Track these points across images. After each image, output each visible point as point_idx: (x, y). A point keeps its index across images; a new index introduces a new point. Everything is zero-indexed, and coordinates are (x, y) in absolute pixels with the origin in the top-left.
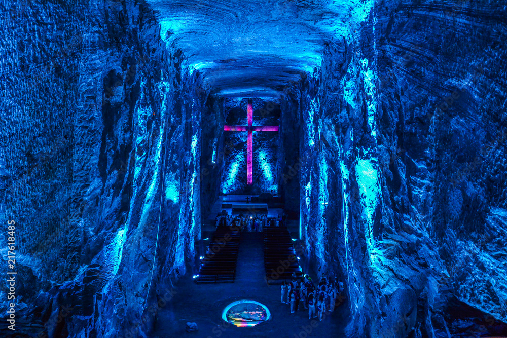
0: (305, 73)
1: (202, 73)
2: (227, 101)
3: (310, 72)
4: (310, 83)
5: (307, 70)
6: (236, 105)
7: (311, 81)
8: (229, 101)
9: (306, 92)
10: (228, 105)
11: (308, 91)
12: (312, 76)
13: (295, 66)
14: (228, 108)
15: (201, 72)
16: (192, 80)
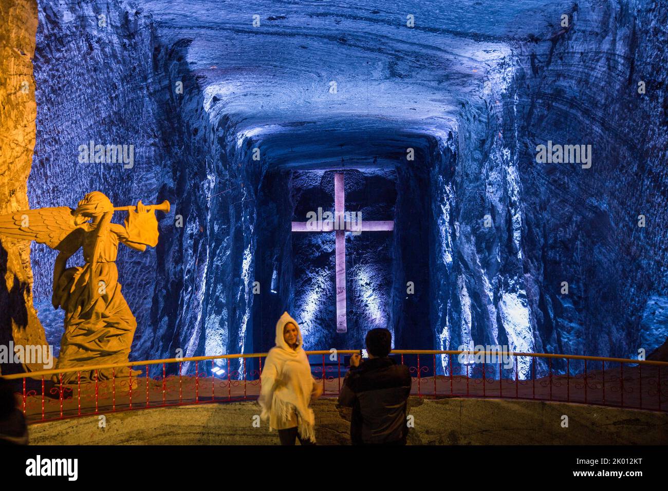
0: (434, 138)
1: (257, 141)
2: (297, 177)
3: (443, 138)
4: (444, 157)
5: (436, 135)
6: (314, 184)
7: (444, 152)
8: (300, 175)
9: (437, 169)
10: (299, 183)
11: (440, 168)
12: (446, 145)
13: (417, 129)
14: (299, 190)
15: (254, 139)
16: (241, 156)
